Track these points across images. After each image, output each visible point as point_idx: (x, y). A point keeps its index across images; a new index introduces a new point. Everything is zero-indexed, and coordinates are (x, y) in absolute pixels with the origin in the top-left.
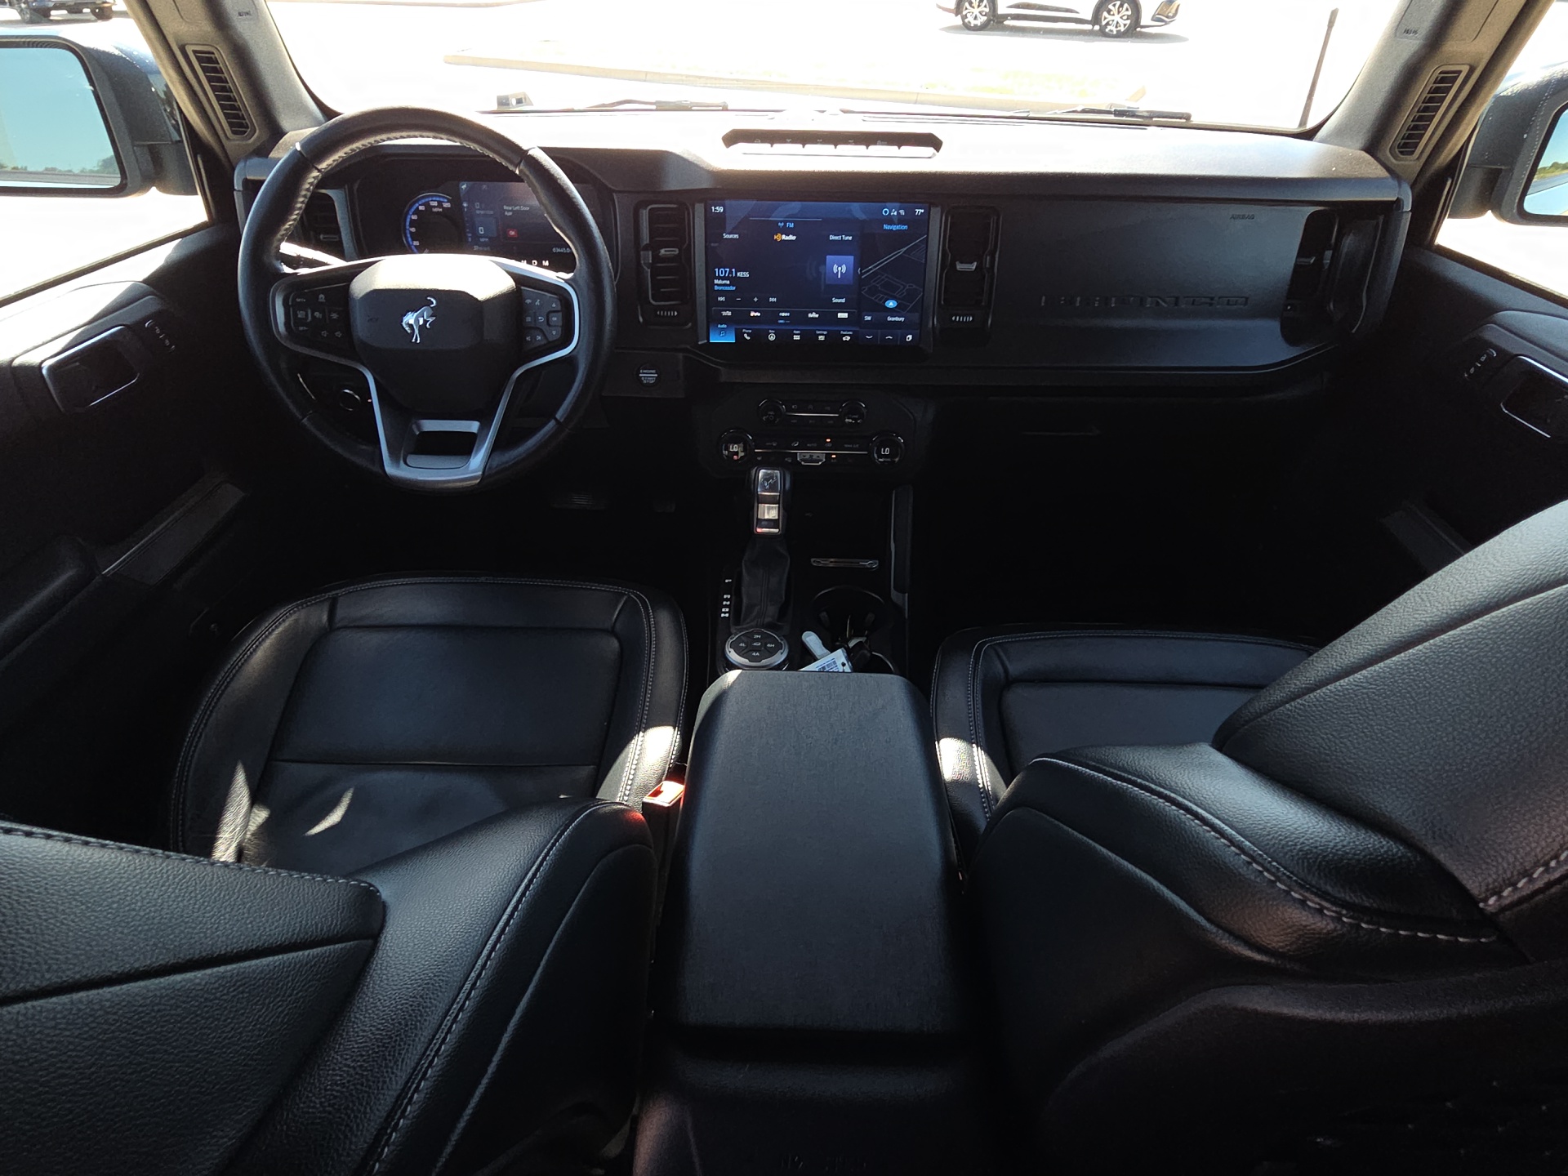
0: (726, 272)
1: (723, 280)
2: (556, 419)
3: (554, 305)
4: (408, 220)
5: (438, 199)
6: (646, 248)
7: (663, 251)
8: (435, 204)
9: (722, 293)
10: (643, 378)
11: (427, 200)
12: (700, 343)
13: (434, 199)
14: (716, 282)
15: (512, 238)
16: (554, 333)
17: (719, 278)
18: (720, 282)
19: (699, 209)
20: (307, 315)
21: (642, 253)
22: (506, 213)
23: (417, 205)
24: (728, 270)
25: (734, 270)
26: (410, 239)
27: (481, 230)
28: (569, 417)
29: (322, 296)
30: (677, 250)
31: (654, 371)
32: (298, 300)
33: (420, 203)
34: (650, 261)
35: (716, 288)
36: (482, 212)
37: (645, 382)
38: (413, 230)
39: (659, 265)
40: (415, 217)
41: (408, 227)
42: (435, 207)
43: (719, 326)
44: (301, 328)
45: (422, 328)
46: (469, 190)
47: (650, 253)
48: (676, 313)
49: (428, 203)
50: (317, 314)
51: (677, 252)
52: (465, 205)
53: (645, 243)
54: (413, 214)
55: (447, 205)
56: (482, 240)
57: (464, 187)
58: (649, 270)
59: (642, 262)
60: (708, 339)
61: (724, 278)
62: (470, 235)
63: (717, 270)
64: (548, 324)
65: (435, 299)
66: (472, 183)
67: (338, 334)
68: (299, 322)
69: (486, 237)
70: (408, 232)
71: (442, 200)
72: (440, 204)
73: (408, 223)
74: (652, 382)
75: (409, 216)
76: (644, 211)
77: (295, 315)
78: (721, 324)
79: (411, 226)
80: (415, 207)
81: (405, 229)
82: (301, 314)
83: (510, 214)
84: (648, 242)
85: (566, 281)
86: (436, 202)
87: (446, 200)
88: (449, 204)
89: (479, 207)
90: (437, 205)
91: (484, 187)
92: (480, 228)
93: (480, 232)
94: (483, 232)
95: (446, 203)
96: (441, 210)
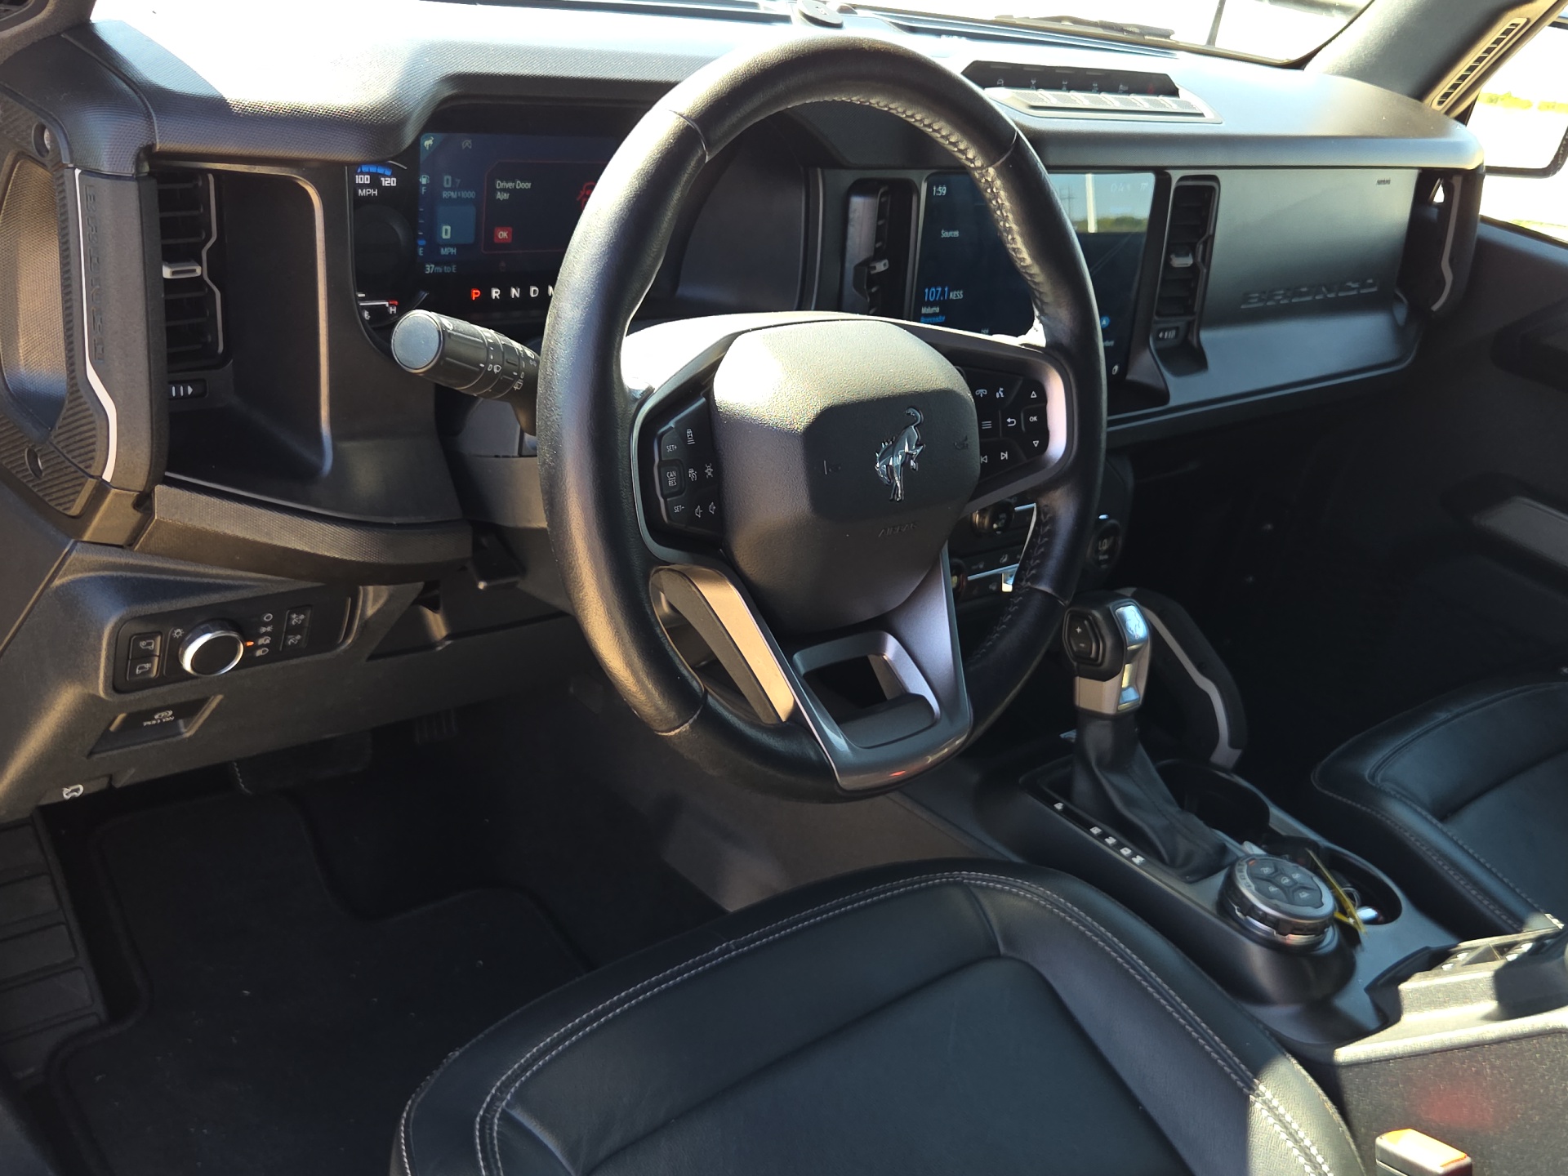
0: (937, 292)
1: (931, 307)
3: (1034, 395)
5: (373, 169)
8: (364, 179)
13: (365, 169)
15: (503, 245)
22: (499, 196)
24: (940, 289)
25: (946, 289)
27: (446, 232)
34: (865, 285)
36: (453, 195)
42: (366, 187)
44: (677, 509)
46: (436, 151)
52: (424, 181)
55: (389, 182)
56: (444, 251)
57: (429, 143)
58: (867, 300)
61: (933, 304)
62: (422, 243)
63: (927, 290)
65: (917, 410)
66: (440, 136)
69: (452, 246)
71: (380, 170)
72: (375, 182)
77: (665, 481)
82: (672, 479)
83: (506, 196)
84: (873, 251)
86: (369, 177)
87: (388, 173)
88: (395, 179)
89: (449, 186)
90: (369, 182)
91: (467, 144)
92: (444, 228)
93: (444, 237)
94: (448, 237)
95: (389, 179)
96: (376, 192)
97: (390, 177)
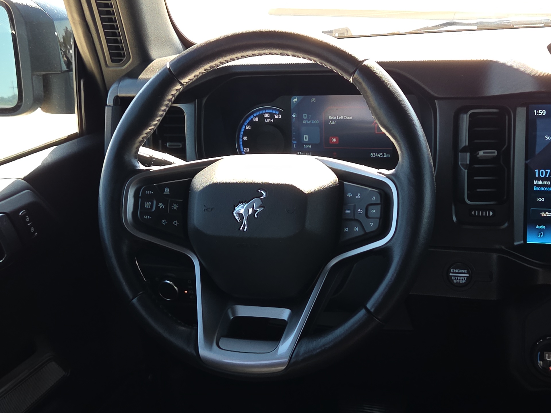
0: (546, 172)
1: (542, 181)
2: (367, 309)
3: (374, 198)
4: (243, 130)
5: (271, 111)
6: (465, 150)
7: (481, 153)
8: (268, 115)
9: (541, 194)
10: (453, 278)
11: (261, 112)
12: (516, 243)
13: (267, 111)
14: (536, 182)
15: (334, 144)
16: (372, 224)
17: (539, 179)
18: (540, 183)
19: (521, 113)
20: (152, 206)
21: (460, 154)
22: (330, 122)
23: (252, 117)
24: (549, 171)
26: (242, 147)
27: (306, 138)
28: (381, 306)
29: (167, 189)
30: (496, 152)
31: (465, 271)
32: (147, 192)
33: (255, 115)
34: (468, 162)
35: (536, 188)
36: (309, 122)
37: (455, 281)
38: (246, 138)
39: (476, 166)
40: (249, 127)
41: (241, 136)
42: (267, 118)
43: (537, 227)
44: (146, 217)
45: (250, 218)
46: (299, 103)
47: (468, 154)
48: (491, 213)
49: (262, 115)
50: (161, 205)
51: (496, 154)
52: (294, 116)
53: (464, 145)
54: (248, 125)
55: (278, 116)
56: (306, 146)
57: (295, 100)
58: (466, 171)
59: (459, 163)
60: (525, 239)
61: (543, 179)
62: (295, 142)
63: (537, 171)
64: (367, 216)
65: (265, 191)
66: (301, 97)
67: (176, 223)
68: (145, 211)
69: (310, 144)
70: (241, 140)
71: (274, 112)
72: (272, 116)
73: (242, 133)
74: (463, 282)
75: (244, 127)
76: (465, 116)
77: (143, 205)
78: (539, 225)
79: (244, 135)
80: (250, 119)
81: (239, 138)
82: (147, 205)
83: (334, 122)
84: (467, 144)
85: (388, 176)
86: (269, 114)
87: (277, 113)
88: (280, 115)
89: (306, 118)
90: (269, 116)
91: (313, 100)
92: (305, 136)
93: (305, 140)
94: (307, 140)
95: (278, 115)
96: (272, 121)
97: (278, 114)
